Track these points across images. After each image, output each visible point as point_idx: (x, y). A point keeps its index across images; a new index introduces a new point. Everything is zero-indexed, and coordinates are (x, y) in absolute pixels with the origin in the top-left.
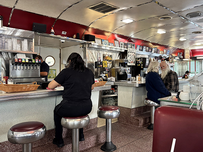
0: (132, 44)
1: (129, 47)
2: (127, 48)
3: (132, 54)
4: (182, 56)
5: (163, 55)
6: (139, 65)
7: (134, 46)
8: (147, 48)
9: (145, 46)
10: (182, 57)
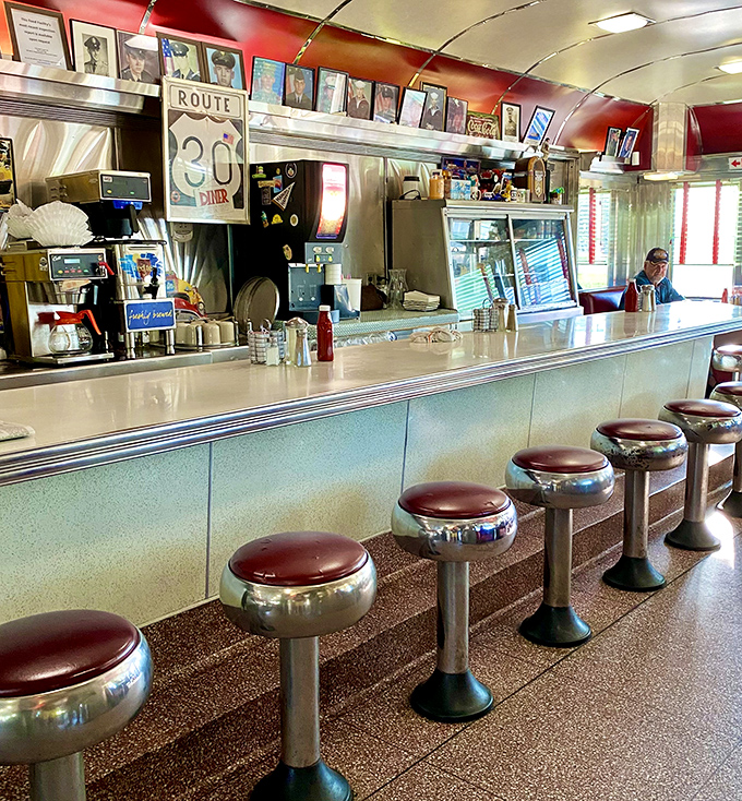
0: (210, 52)
1: (178, 73)
2: (159, 82)
3: (208, 131)
4: (637, 154)
5: (494, 141)
6: (277, 219)
7: (230, 65)
8: (360, 84)
9: (336, 68)
10: (636, 162)
